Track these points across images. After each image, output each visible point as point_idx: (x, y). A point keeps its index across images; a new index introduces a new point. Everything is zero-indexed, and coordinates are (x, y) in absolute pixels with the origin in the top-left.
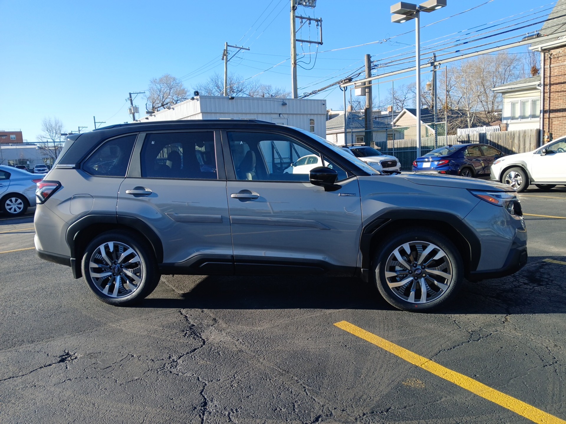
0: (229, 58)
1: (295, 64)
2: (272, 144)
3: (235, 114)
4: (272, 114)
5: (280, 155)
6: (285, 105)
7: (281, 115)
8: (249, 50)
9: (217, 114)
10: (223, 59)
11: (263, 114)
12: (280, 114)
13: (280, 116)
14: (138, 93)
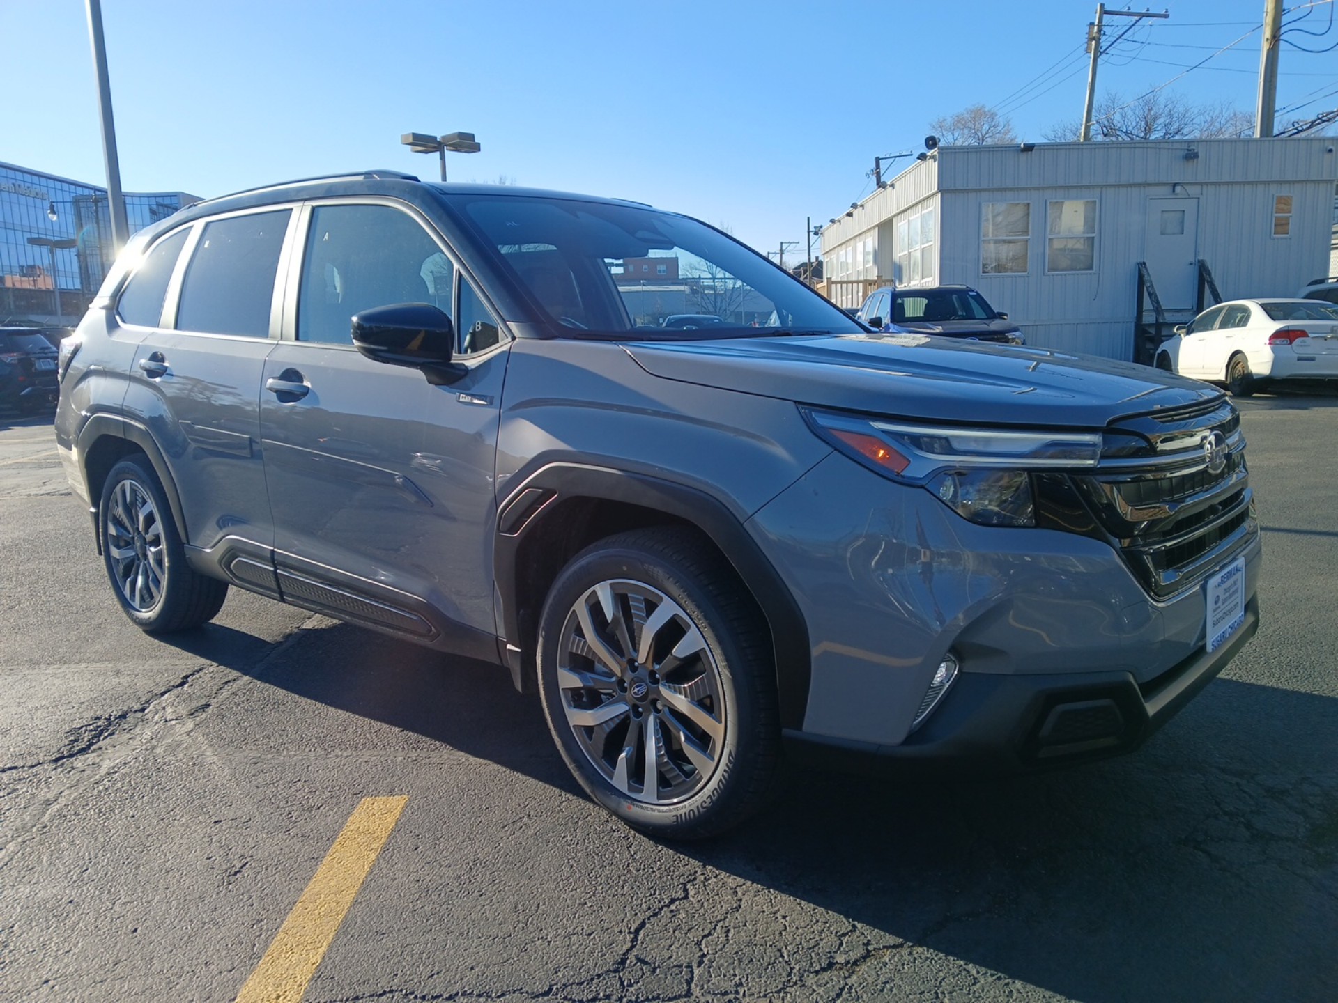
0: (1104, 45)
1: (1275, 38)
2: (1140, 271)
3: (1033, 191)
4: (1149, 185)
5: (1158, 302)
6: (1191, 158)
7: (1178, 189)
8: (1166, 16)
9: (983, 193)
10: (1088, 50)
11: (1119, 186)
12: (1175, 185)
13: (1174, 191)
14: (896, 157)
